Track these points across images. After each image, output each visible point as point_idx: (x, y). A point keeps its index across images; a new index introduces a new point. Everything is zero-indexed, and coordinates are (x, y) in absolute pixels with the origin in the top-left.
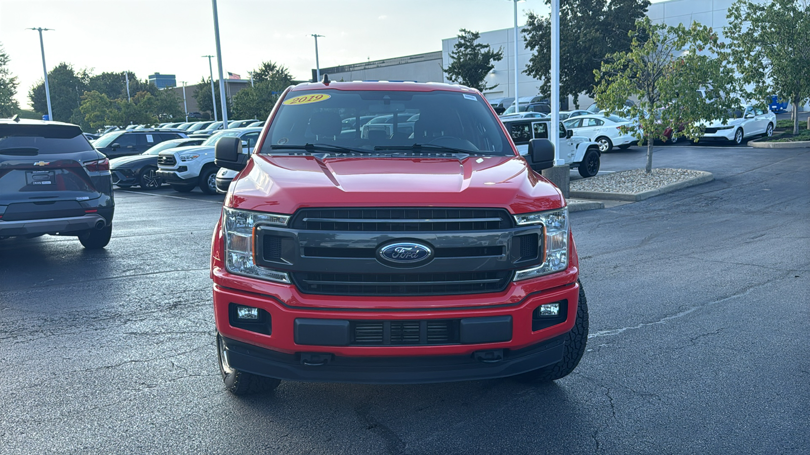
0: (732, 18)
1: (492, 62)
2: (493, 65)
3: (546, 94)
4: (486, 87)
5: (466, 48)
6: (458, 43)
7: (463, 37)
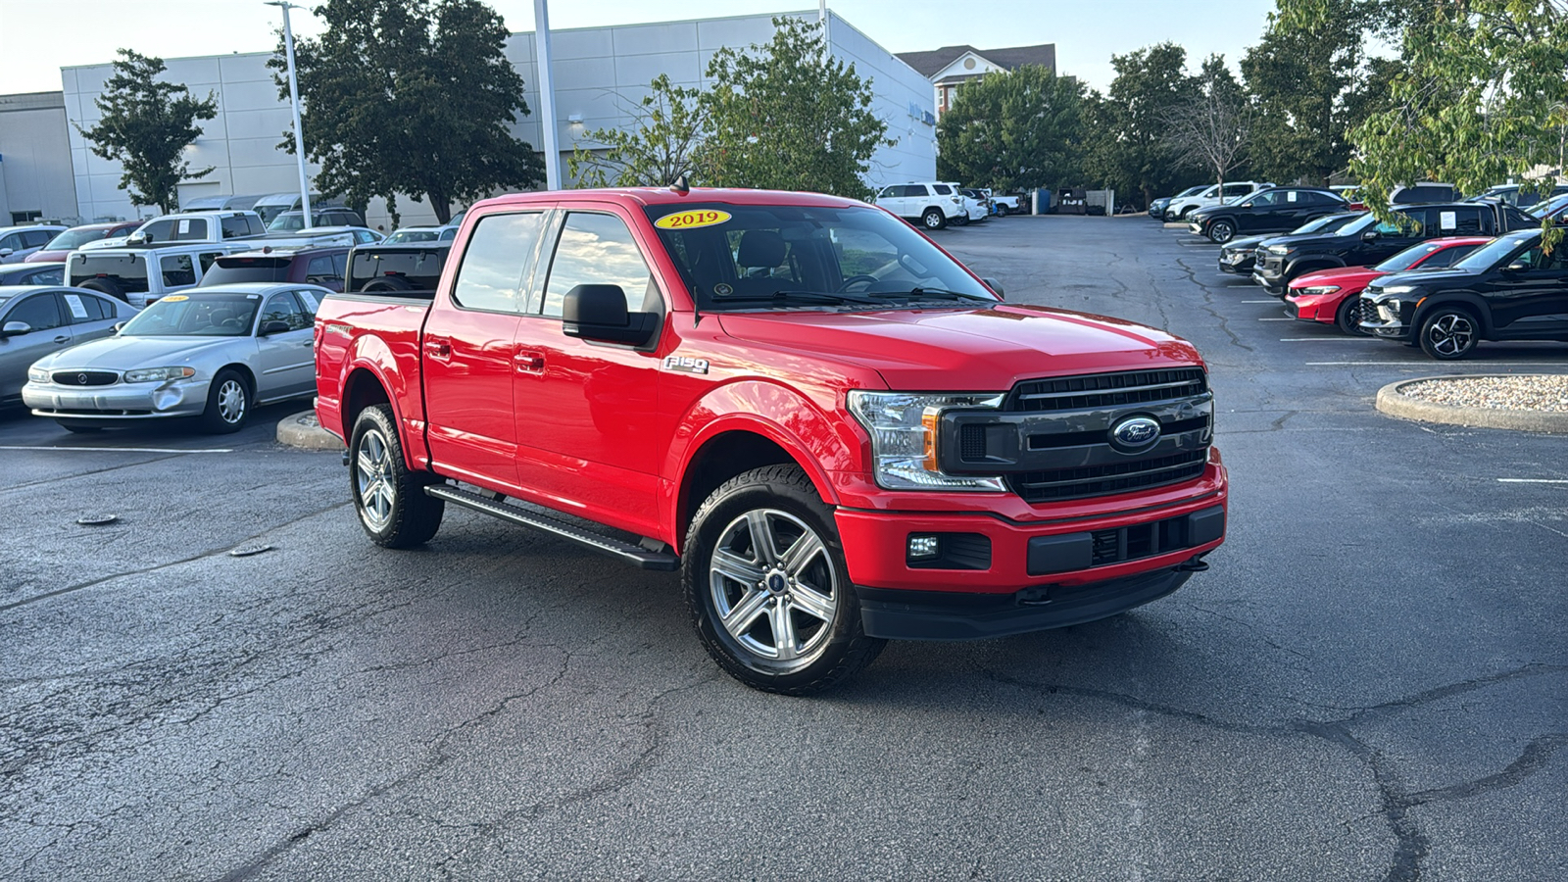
0: (716, 78)
1: (196, 123)
2: (200, 127)
3: (327, 191)
4: (188, 172)
5: (136, 88)
6: (114, 78)
7: (124, 66)
